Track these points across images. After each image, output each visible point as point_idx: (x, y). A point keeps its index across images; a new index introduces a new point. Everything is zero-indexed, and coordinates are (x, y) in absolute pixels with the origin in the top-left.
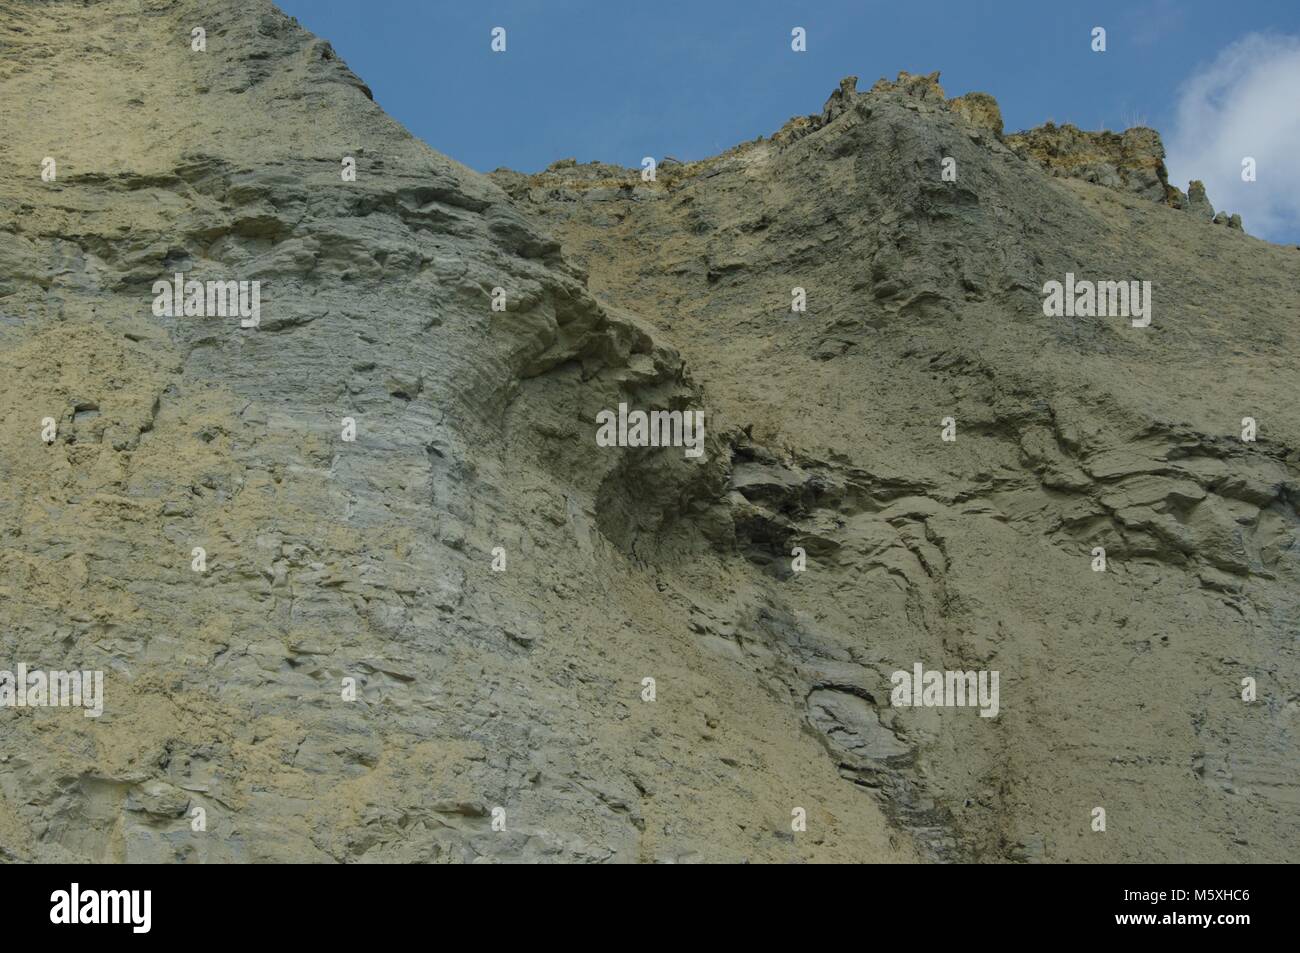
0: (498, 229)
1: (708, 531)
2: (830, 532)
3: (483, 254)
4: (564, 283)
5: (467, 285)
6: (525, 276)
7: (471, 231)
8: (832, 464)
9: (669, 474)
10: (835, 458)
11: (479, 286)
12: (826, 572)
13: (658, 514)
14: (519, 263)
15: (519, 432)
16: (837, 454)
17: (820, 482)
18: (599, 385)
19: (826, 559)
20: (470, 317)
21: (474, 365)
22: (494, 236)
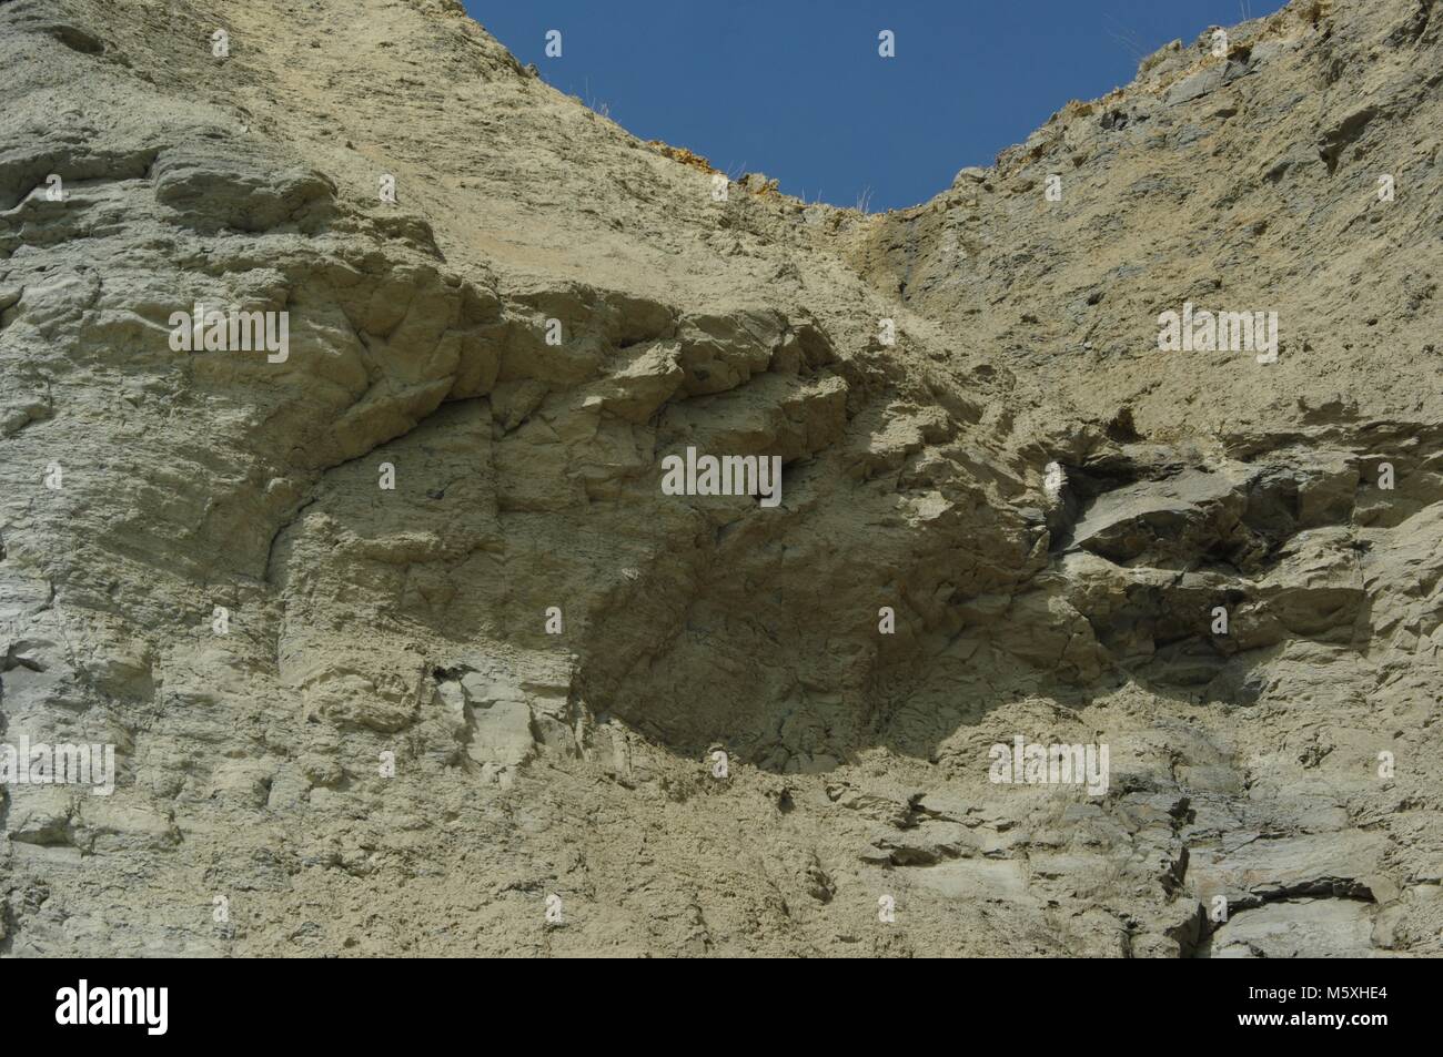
0: (173, 195)
1: (1030, 652)
2: (1330, 571)
3: (138, 252)
4: (336, 254)
5: (100, 322)
6: (242, 266)
7: (117, 217)
8: (1312, 431)
9: (838, 560)
10: (1314, 417)
11: (130, 315)
12: (1348, 657)
13: (854, 649)
14: (225, 245)
15: (315, 574)
16: (1315, 406)
17: (1287, 474)
18: (547, 431)
19: (1344, 632)
20: (131, 381)
21: (135, 470)
22: (168, 211)
